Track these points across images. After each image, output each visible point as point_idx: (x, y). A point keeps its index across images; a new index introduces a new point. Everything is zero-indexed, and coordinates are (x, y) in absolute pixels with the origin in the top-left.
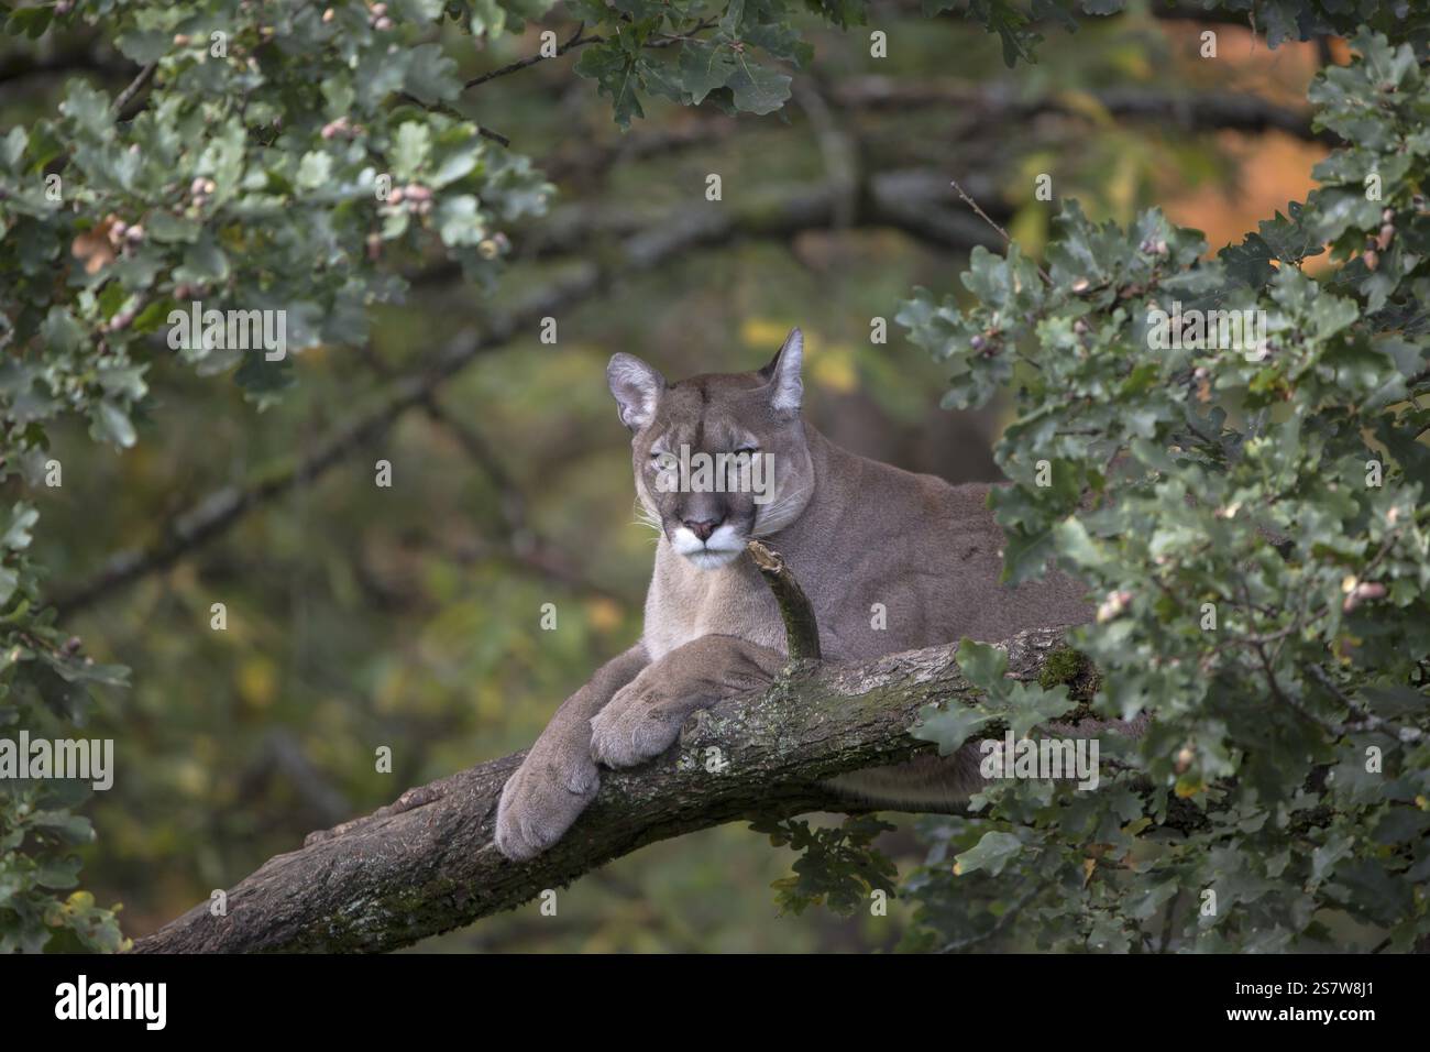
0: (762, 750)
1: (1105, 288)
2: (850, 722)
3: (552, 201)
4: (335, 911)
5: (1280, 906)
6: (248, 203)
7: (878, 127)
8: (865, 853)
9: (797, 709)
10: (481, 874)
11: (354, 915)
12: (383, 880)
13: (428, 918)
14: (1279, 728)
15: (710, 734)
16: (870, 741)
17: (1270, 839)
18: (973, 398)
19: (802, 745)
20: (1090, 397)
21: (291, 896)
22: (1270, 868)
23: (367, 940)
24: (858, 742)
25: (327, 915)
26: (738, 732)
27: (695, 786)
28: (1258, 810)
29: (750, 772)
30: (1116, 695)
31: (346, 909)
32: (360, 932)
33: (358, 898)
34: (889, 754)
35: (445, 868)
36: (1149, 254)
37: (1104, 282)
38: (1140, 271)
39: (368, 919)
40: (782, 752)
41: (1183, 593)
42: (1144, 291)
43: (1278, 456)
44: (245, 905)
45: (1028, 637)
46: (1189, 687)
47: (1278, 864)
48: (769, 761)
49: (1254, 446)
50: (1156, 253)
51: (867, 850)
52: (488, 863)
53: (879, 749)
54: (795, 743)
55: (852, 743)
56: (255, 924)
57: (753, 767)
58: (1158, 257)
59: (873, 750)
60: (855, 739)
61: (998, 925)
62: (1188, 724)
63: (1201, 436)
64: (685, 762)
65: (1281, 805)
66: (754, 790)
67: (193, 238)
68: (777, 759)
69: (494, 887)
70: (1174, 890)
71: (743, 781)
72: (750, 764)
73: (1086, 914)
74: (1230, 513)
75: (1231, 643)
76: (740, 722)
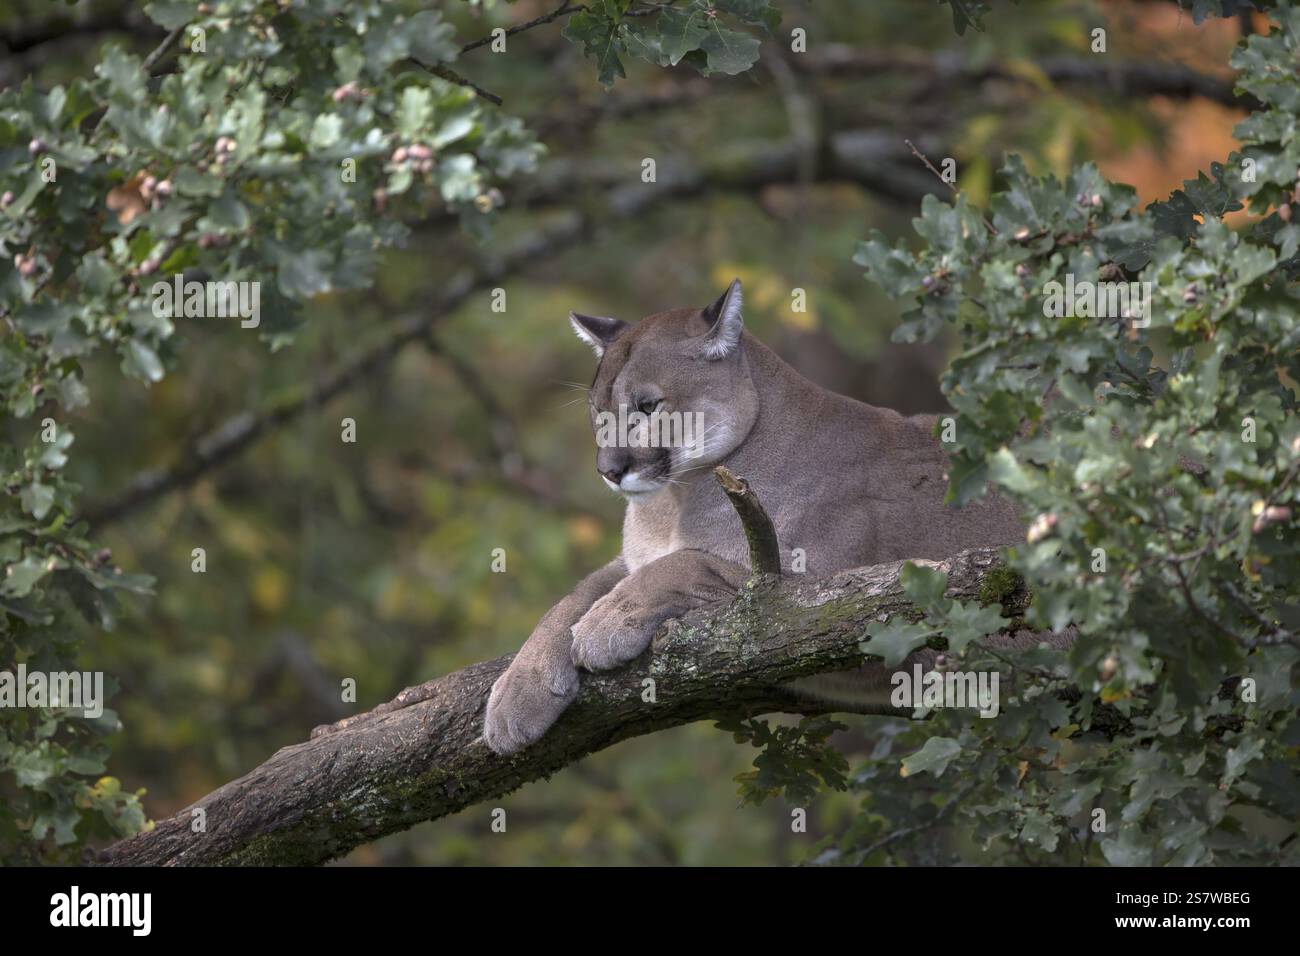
0: (726, 656)
1: (1043, 236)
2: (807, 631)
3: (541, 159)
4: (338, 797)
5: (1196, 802)
6: (266, 161)
7: (838, 90)
8: (820, 750)
9: (759, 619)
10: (472, 765)
11: (355, 802)
12: (381, 770)
13: (422, 805)
14: (1195, 640)
15: (679, 641)
16: (825, 648)
17: (1187, 741)
18: (920, 333)
19: (763, 652)
20: (1029, 334)
21: (297, 784)
22: (1186, 768)
23: (367, 823)
24: (813, 650)
25: (331, 801)
26: (705, 640)
27: (666, 688)
28: (1177, 716)
29: (715, 676)
30: (1046, 608)
31: (348, 797)
32: (360, 818)
33: (358, 787)
34: (841, 660)
35: (438, 761)
36: (1085, 206)
37: (1043, 231)
38: (1076, 221)
39: (367, 805)
40: (745, 658)
41: (1106, 517)
42: (1079, 239)
43: (1200, 391)
44: (256, 791)
45: (969, 556)
46: (1113, 602)
47: (1194, 763)
48: (733, 666)
49: (1178, 382)
50: (1092, 205)
51: (821, 747)
52: (477, 756)
53: (833, 656)
54: (756, 650)
55: (808, 651)
56: (265, 808)
57: (718, 672)
58: (1093, 209)
59: (827, 657)
60: (811, 646)
61: (939, 816)
62: (1113, 636)
63: (1129, 373)
64: (657, 665)
65: (1197, 709)
66: (719, 692)
67: (216, 192)
68: (739, 664)
69: (482, 778)
70: (1098, 789)
71: (710, 685)
72: (715, 668)
73: (1018, 811)
74: (1149, 443)
75: (1150, 563)
76: (707, 630)
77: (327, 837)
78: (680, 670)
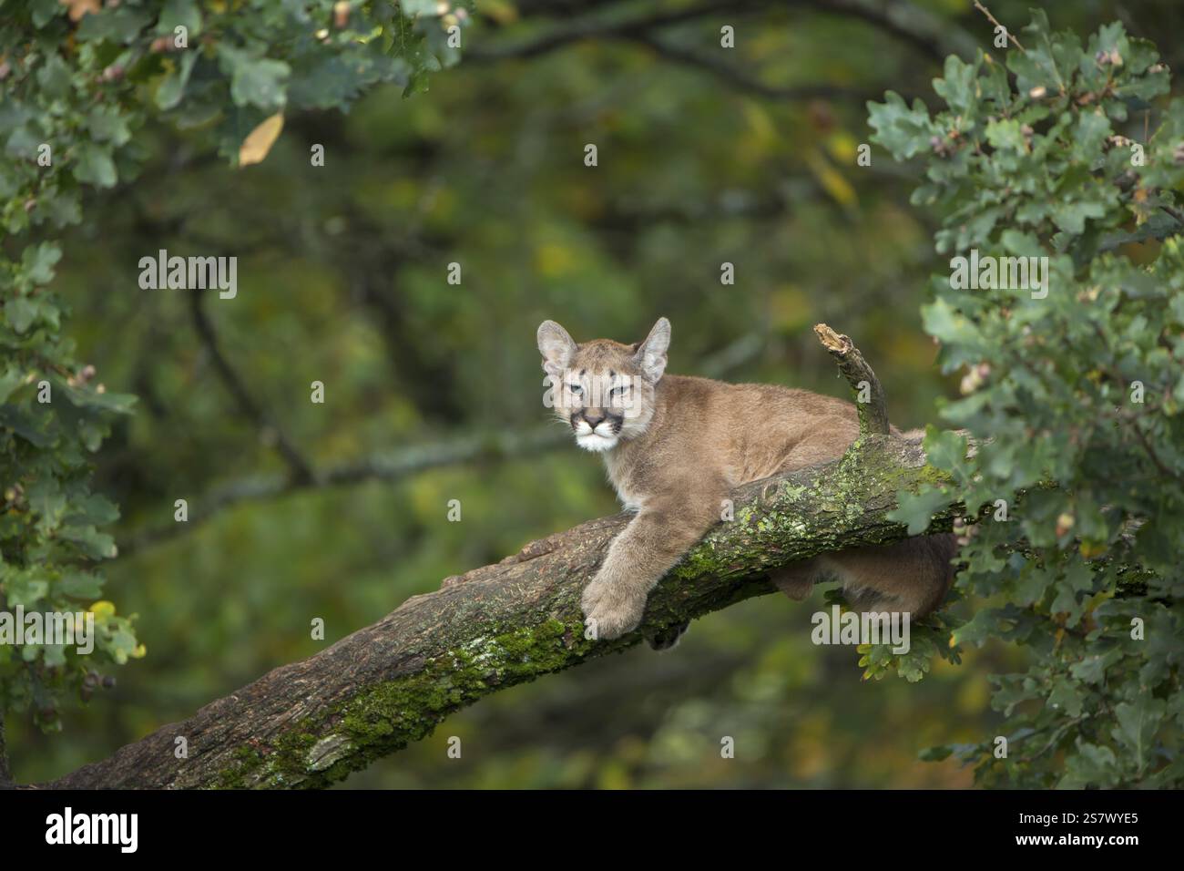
0: (828, 516)
4: (458, 646)
9: (864, 479)
11: (476, 651)
12: (501, 620)
13: (539, 658)
15: (787, 499)
19: (867, 511)
21: (419, 632)
23: (488, 673)
25: (452, 650)
26: (812, 498)
27: (775, 546)
29: (822, 535)
31: (469, 645)
32: (481, 667)
33: (478, 636)
35: (556, 612)
39: (488, 655)
40: (849, 518)
44: (380, 638)
48: (838, 525)
54: (861, 510)
56: (388, 654)
57: (825, 531)
64: (765, 524)
68: (845, 524)
71: (817, 544)
72: (822, 527)
76: (815, 489)
77: (450, 686)
78: (787, 529)
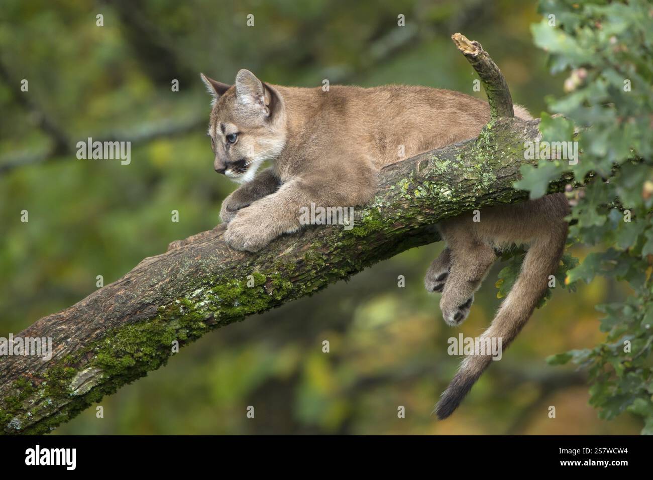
0: (469, 183)
4: (183, 296)
9: (495, 153)
11: (197, 299)
12: (215, 275)
13: (248, 302)
15: (436, 171)
19: (499, 178)
21: (152, 286)
23: (207, 316)
25: (178, 299)
26: (456, 170)
27: (429, 208)
29: (465, 198)
31: (191, 295)
32: (201, 311)
33: (198, 288)
35: (258, 267)
39: (207, 302)
40: (486, 184)
44: (122, 292)
48: (477, 190)
54: (494, 177)
56: (129, 304)
57: (467, 195)
64: (420, 191)
68: (483, 189)
72: (464, 192)
76: (458, 163)
77: (178, 327)
78: (437, 194)
